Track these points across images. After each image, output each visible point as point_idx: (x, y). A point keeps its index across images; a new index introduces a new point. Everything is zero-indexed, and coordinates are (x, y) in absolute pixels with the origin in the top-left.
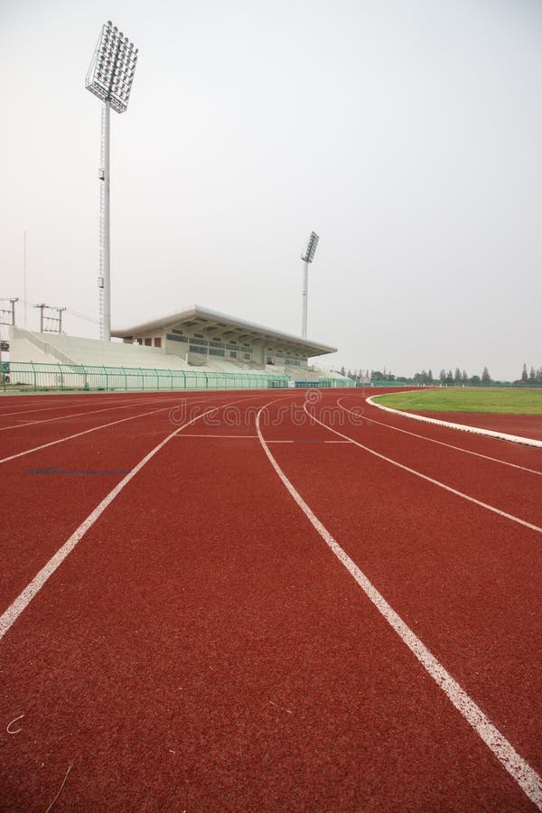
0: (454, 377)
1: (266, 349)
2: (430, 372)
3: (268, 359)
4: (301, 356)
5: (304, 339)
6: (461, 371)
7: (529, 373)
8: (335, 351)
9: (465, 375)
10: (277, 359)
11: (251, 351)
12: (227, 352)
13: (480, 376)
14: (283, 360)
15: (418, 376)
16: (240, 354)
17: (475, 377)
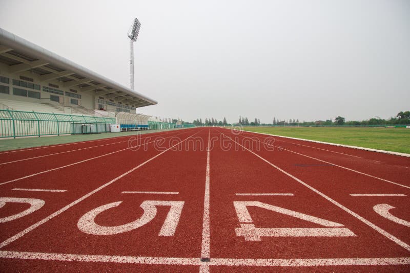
0: (211, 122)
1: (97, 97)
2: (201, 120)
3: (99, 105)
4: (131, 106)
5: (132, 90)
6: (214, 119)
7: (242, 120)
8: (156, 103)
9: (216, 121)
10: (109, 107)
11: (79, 97)
12: (46, 95)
13: (223, 121)
14: (115, 108)
15: (195, 121)
16: (64, 98)
17: (220, 122)
